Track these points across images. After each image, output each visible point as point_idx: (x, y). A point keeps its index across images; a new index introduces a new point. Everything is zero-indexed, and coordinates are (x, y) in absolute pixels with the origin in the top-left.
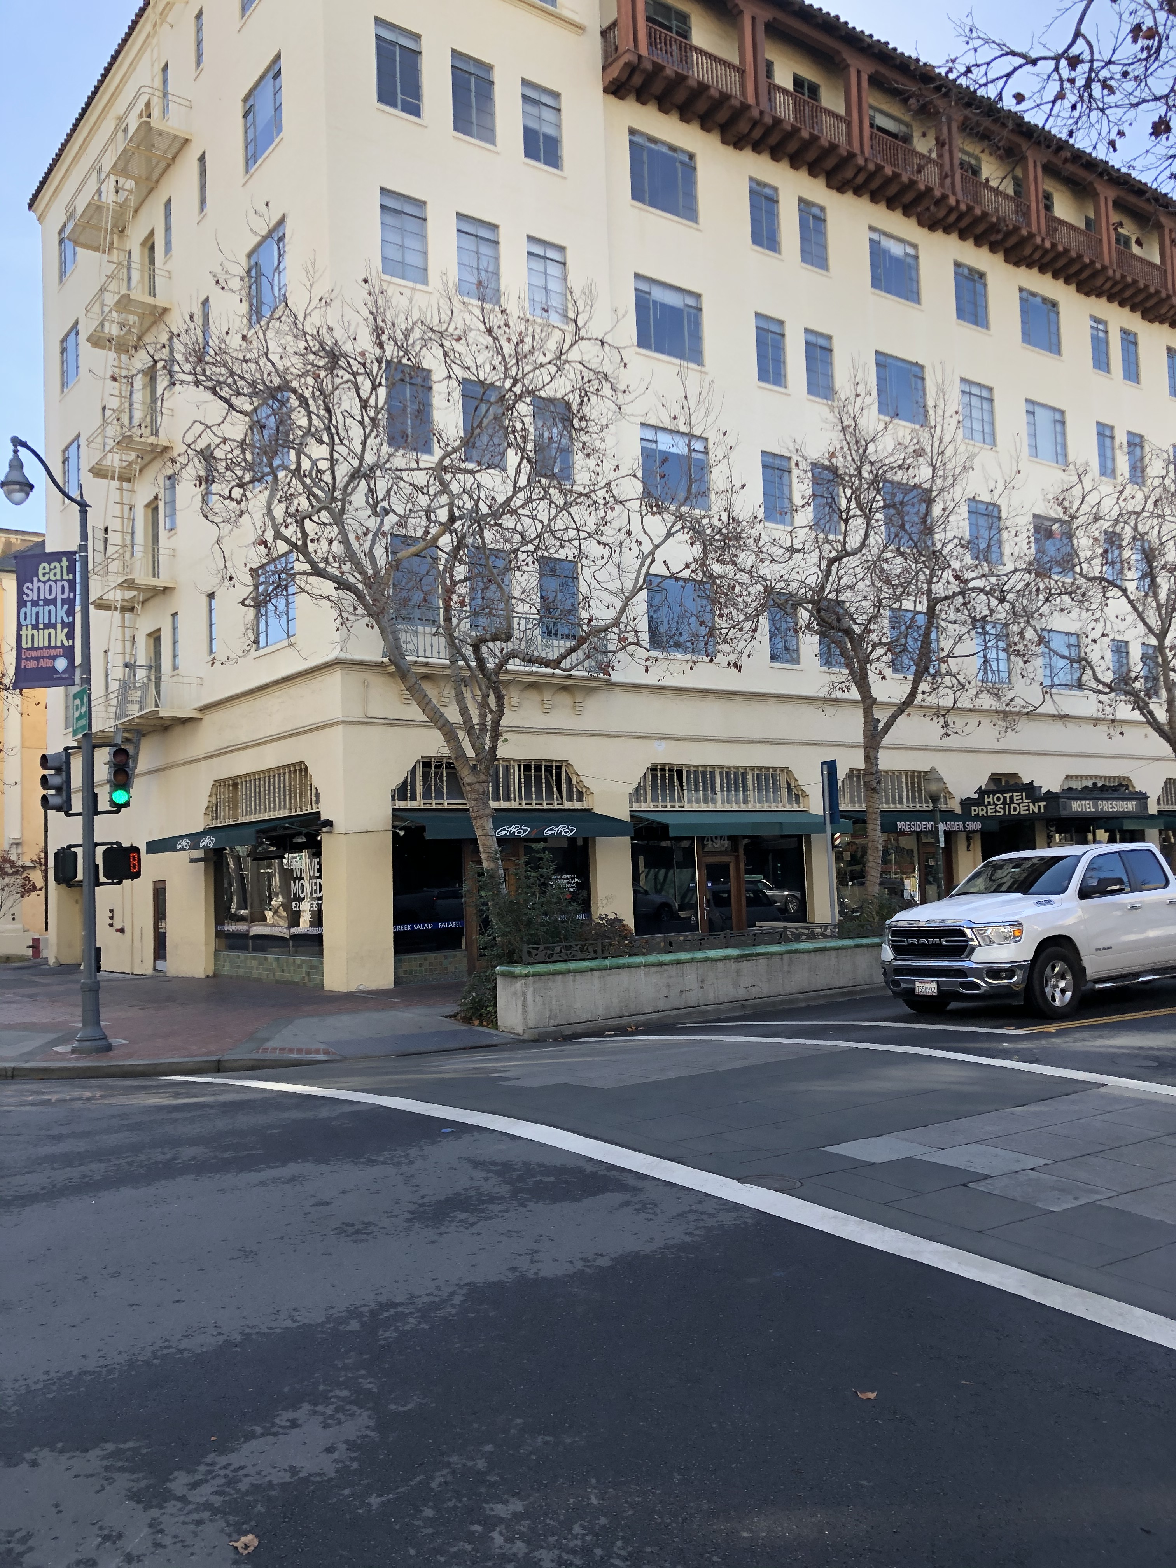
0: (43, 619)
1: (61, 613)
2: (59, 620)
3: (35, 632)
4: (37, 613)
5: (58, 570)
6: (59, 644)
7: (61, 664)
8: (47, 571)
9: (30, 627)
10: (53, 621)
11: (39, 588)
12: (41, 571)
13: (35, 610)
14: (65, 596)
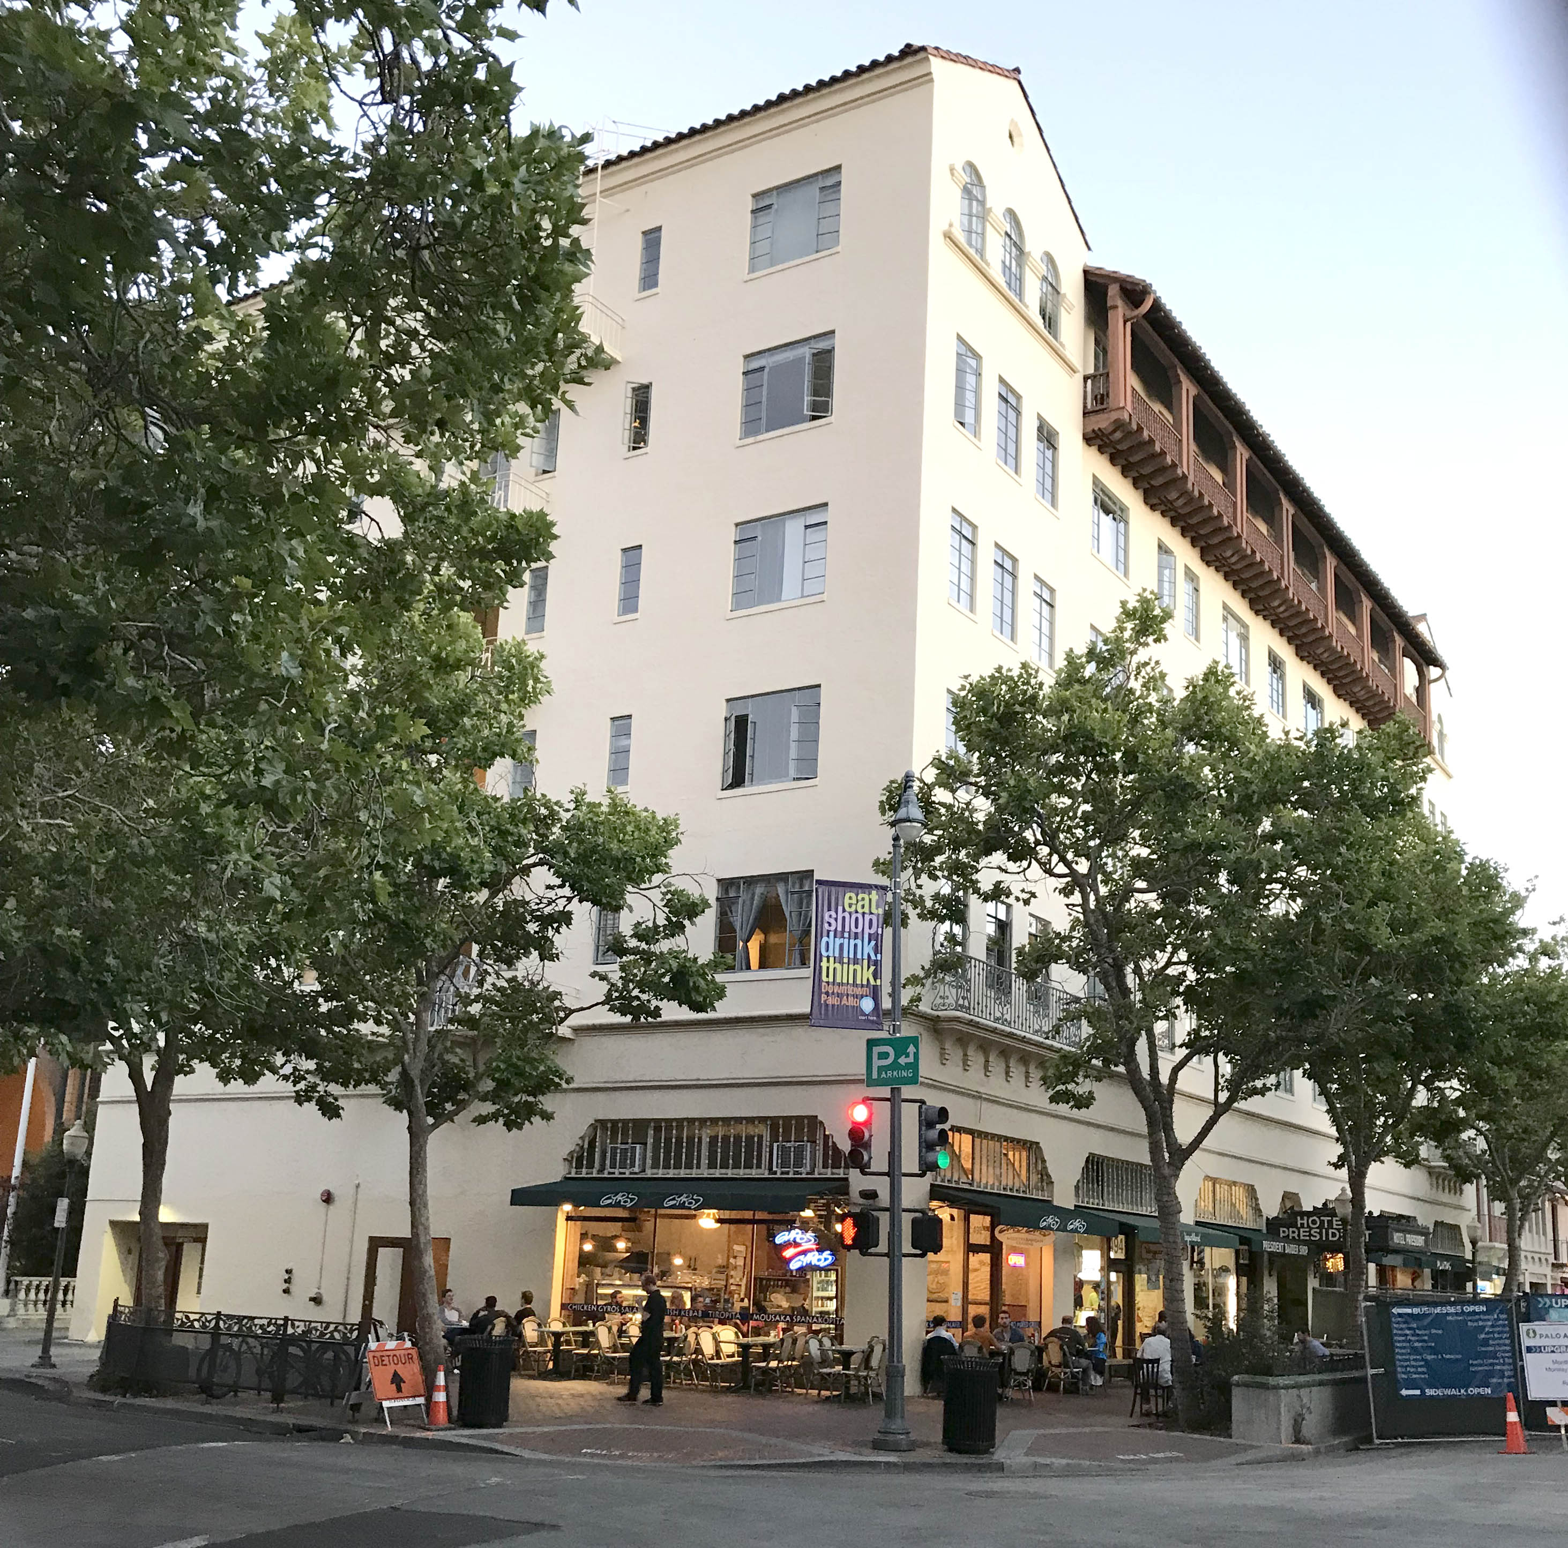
0: (848, 953)
1: (869, 949)
2: (866, 957)
3: (838, 966)
4: (841, 946)
5: (867, 903)
6: (865, 982)
7: (867, 1005)
8: (854, 901)
9: (832, 960)
10: (859, 956)
11: (844, 918)
12: (847, 901)
13: (838, 941)
14: (872, 931)
